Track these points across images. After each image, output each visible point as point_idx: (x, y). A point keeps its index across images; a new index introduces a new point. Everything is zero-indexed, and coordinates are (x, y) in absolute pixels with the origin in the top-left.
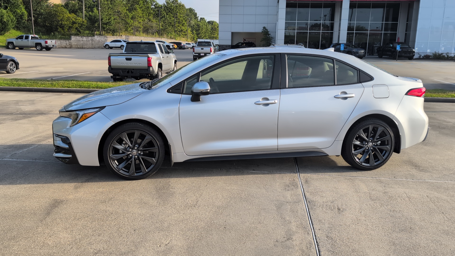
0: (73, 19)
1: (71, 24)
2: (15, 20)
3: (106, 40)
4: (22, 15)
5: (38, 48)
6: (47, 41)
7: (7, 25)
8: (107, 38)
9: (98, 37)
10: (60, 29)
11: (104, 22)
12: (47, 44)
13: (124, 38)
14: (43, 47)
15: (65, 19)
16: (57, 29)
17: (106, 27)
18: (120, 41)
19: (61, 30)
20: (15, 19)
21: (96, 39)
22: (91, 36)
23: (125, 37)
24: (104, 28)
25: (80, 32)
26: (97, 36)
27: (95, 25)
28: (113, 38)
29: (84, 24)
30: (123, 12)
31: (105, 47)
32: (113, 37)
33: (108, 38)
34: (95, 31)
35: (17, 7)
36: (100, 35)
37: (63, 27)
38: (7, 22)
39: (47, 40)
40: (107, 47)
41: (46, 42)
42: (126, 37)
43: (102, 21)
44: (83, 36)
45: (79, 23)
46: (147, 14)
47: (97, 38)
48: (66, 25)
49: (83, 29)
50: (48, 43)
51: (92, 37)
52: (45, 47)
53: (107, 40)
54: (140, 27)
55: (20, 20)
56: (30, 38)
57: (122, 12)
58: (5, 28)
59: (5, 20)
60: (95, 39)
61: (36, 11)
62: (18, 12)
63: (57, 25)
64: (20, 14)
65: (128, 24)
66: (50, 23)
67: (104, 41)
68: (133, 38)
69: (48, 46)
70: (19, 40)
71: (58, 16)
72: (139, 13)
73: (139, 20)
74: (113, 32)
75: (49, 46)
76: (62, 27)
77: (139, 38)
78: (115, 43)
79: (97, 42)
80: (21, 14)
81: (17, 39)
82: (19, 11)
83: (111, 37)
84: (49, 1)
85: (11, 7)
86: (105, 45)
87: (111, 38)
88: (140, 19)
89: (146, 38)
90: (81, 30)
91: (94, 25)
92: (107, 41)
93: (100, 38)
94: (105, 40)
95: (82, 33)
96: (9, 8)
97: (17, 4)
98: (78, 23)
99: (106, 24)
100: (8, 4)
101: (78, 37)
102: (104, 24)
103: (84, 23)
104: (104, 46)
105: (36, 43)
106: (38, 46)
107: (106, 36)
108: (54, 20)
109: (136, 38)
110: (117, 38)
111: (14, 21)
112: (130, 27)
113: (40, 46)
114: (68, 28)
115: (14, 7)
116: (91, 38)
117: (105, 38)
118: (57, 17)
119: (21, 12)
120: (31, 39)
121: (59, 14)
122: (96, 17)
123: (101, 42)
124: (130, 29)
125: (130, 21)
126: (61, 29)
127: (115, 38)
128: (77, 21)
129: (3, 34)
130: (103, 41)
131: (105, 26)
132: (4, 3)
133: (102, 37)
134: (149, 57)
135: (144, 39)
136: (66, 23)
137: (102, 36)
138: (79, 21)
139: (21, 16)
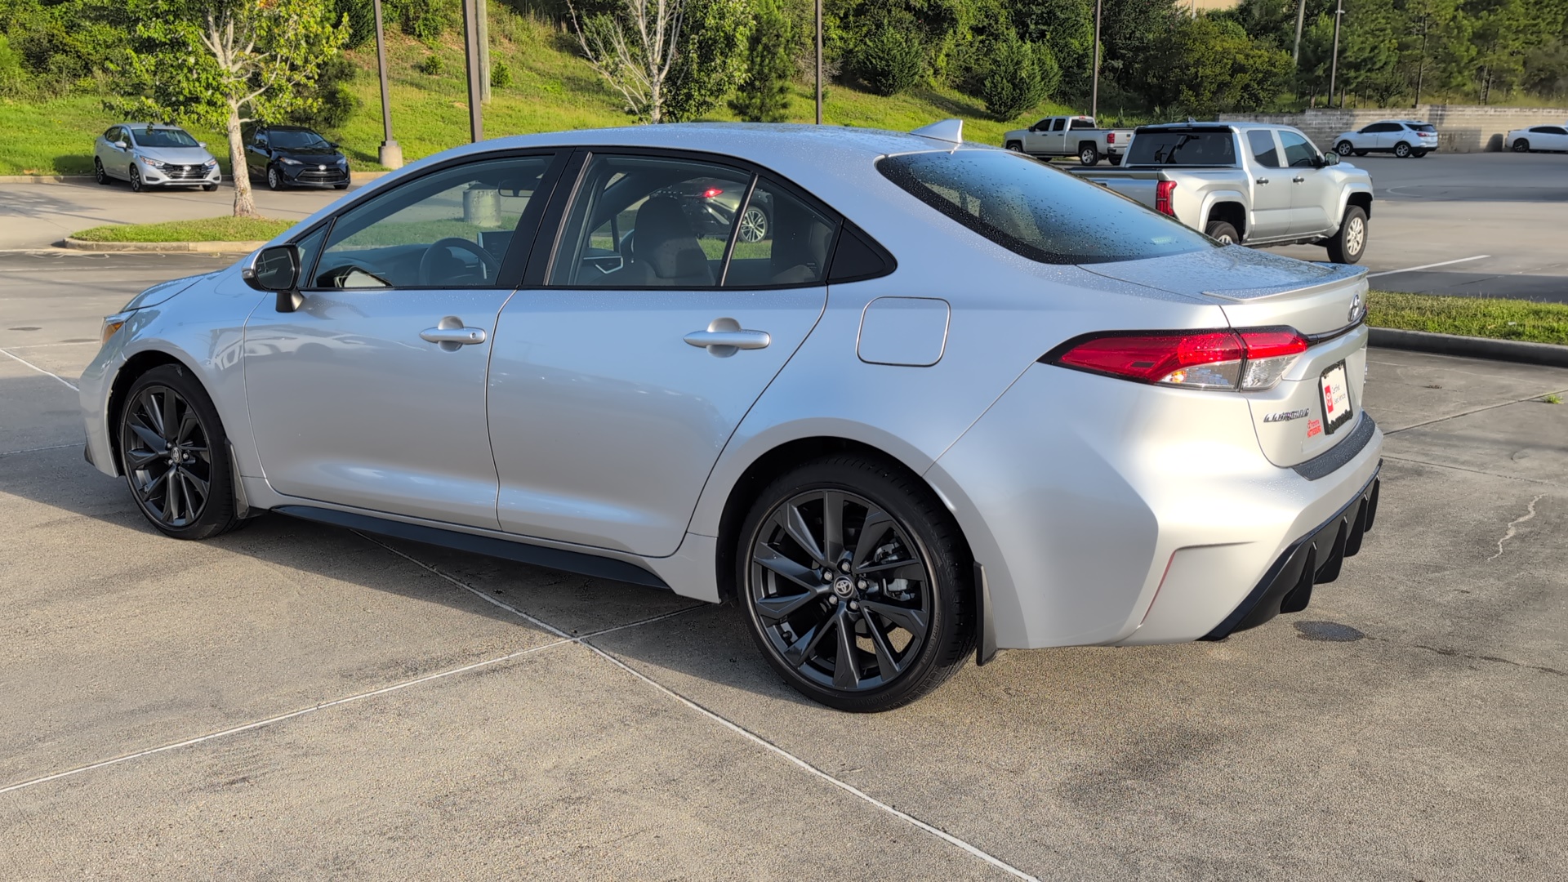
0: (1240, 58)
1: (1229, 75)
2: (1057, 74)
3: (1348, 125)
4: (1082, 56)
5: (1086, 158)
6: (1114, 135)
7: (1028, 89)
8: (1352, 118)
9: (1316, 115)
10: (1187, 94)
11: (1350, 60)
12: (1112, 145)
13: (1423, 115)
14: (1100, 153)
15: (1208, 59)
16: (1179, 92)
17: (1356, 78)
18: (1396, 127)
19: (1191, 96)
20: (1056, 70)
21: (1309, 122)
22: (1290, 112)
23: (1430, 110)
24: (1347, 82)
25: (1258, 101)
26: (1315, 113)
27: (1316, 74)
28: (1376, 115)
29: (1275, 70)
30: (1441, 17)
31: (1336, 150)
32: (1378, 112)
33: (1358, 115)
34: (1313, 95)
35: (1074, 29)
36: (1328, 106)
37: (1200, 85)
38: (1028, 81)
39: (1113, 132)
40: (1344, 151)
41: (1110, 139)
42: (1432, 113)
43: (1345, 58)
44: (1263, 112)
45: (1257, 69)
46: (1560, 16)
47: (1313, 117)
48: (1209, 80)
49: (1272, 87)
50: (1116, 141)
51: (1294, 117)
52: (1106, 152)
53: (1353, 124)
54: (1512, 71)
55: (1075, 70)
56: (1069, 126)
57: (1438, 18)
58: (1020, 99)
59: (1023, 75)
60: (1306, 124)
61: (1129, 39)
62: (1073, 47)
63: (1181, 81)
64: (1078, 53)
65: (1456, 62)
66: (1161, 73)
67: (1340, 128)
68: (1464, 115)
69: (1115, 151)
70: (1038, 133)
71: (1188, 49)
72: (1516, 15)
73: (1510, 42)
74: (1383, 95)
75: (1118, 150)
76: (1195, 86)
77: (1492, 113)
78: (1377, 134)
79: (1312, 132)
80: (1081, 52)
81: (1032, 129)
82: (1077, 44)
83: (1372, 113)
84: (1178, 4)
85: (1054, 33)
86: (1337, 141)
87: (1371, 117)
88: (1517, 39)
89: (1527, 114)
90: (1262, 95)
91: (1313, 73)
92: (1350, 128)
93: (1324, 117)
94: (1344, 124)
95: (1264, 102)
96: (1048, 37)
97: (1075, 20)
98: (1254, 68)
99: (1357, 67)
100: (1050, 25)
101: (1244, 116)
102: (1350, 66)
103: (1275, 67)
104: (1335, 146)
105: (1081, 143)
106: (1085, 152)
107: (1351, 111)
108: (1176, 63)
109: (1480, 113)
110: (1394, 115)
111: (1054, 76)
112: (1460, 72)
113: (1090, 152)
114: (1214, 87)
115: (1064, 32)
116: (1289, 120)
117: (1347, 117)
118: (1185, 55)
119: (1082, 45)
120: (1071, 129)
121: (1193, 42)
122: (1324, 42)
123: (1325, 132)
124: (1460, 79)
125: (1463, 49)
126: (1191, 93)
127: (1384, 115)
128: (1251, 61)
129: (1015, 116)
130: (1335, 128)
131: (1352, 74)
132: (1039, 24)
133: (1334, 115)
134: (1163, 182)
135: (1519, 115)
136: (1208, 72)
137: (1333, 112)
138: (1259, 61)
139: (1081, 61)
